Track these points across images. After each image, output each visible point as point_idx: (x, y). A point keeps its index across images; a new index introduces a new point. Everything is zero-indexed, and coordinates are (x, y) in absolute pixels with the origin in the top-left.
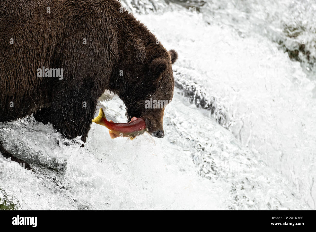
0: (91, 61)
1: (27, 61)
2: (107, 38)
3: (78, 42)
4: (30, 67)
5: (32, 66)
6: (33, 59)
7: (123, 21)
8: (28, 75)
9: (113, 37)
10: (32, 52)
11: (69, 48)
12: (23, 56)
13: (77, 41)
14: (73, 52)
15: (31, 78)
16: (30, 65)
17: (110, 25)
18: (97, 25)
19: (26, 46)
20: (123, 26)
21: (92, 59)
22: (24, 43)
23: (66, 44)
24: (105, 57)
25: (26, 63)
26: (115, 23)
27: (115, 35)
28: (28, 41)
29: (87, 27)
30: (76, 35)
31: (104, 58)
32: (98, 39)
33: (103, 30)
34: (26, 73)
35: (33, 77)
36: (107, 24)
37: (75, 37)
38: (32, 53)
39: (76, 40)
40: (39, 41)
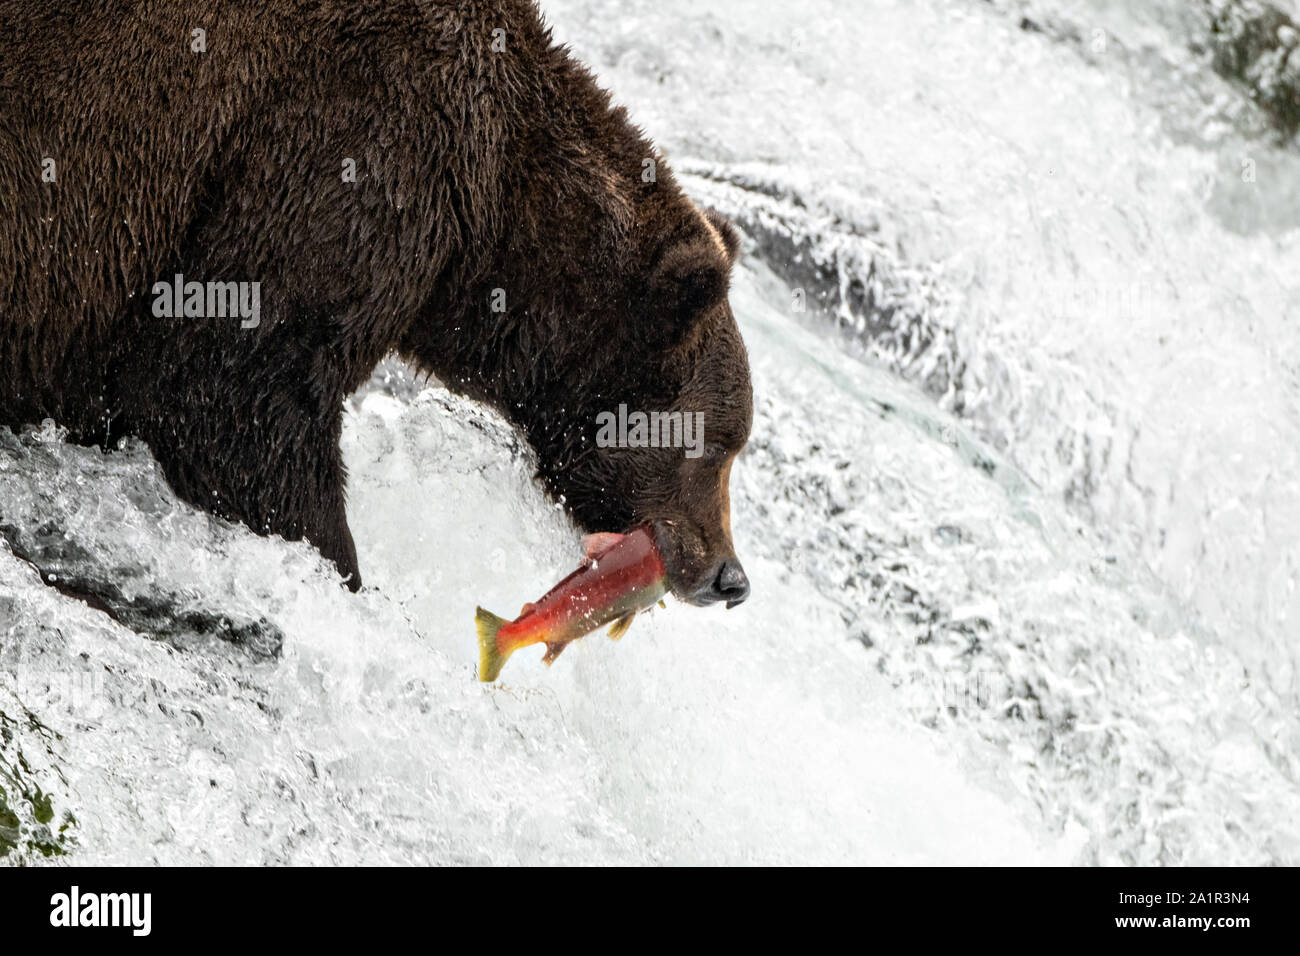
0: (357, 234)
1: (113, 180)
2: (459, 153)
3: (322, 138)
4: (120, 209)
5: (130, 202)
6: (139, 173)
7: (545, 89)
8: (109, 244)
9: (485, 151)
10: (139, 144)
11: (280, 150)
12: (98, 160)
13: (322, 132)
14: (289, 171)
15: (117, 259)
16: (123, 198)
17: (485, 97)
18: (423, 85)
19: (118, 118)
20: (545, 110)
21: (363, 229)
22: (113, 104)
23: (272, 129)
24: (423, 236)
25: (107, 189)
26: (510, 90)
27: (499, 144)
28: (128, 92)
29: (383, 85)
30: (325, 108)
31: (417, 238)
32: (414, 148)
33: (448, 110)
34: (100, 236)
35: (126, 256)
36: (474, 90)
37: (317, 112)
38: (135, 149)
39: (319, 127)
40: (174, 93)
